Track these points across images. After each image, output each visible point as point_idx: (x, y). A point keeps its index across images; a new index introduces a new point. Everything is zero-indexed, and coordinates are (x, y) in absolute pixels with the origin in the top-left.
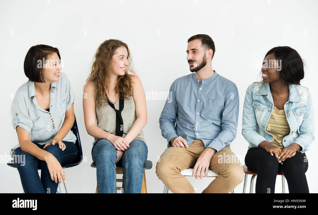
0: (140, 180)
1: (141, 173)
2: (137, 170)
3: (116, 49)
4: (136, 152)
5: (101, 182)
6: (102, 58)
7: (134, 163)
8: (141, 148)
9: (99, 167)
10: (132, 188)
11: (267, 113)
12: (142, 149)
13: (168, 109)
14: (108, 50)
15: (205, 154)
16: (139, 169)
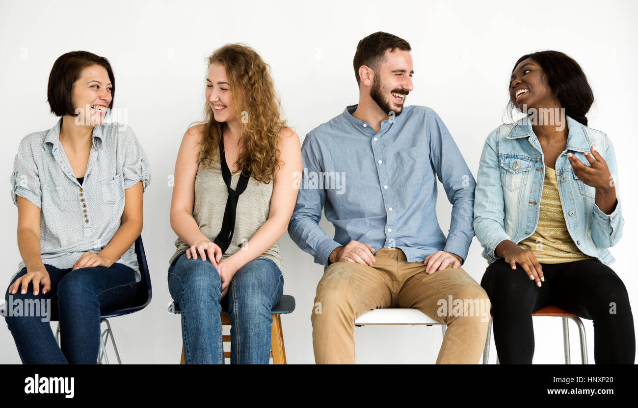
0: (266, 336)
1: (267, 322)
2: (257, 317)
4: (254, 279)
5: (191, 341)
7: (252, 303)
8: (264, 273)
9: (185, 312)
10: (249, 354)
11: (537, 175)
12: (267, 274)
13: (304, 198)
16: (262, 314)
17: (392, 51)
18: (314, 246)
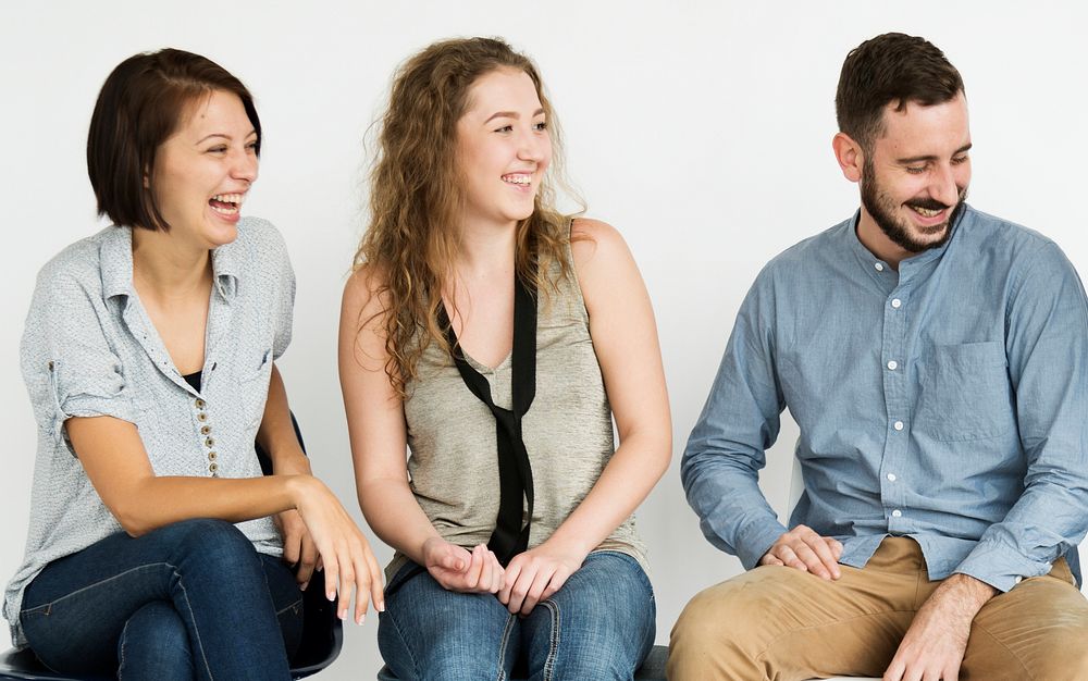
3: (471, 82)
4: (604, 608)
6: (410, 143)
8: (624, 592)
12: (631, 596)
14: (434, 96)
15: (937, 612)
17: (899, 109)
18: (728, 537)
